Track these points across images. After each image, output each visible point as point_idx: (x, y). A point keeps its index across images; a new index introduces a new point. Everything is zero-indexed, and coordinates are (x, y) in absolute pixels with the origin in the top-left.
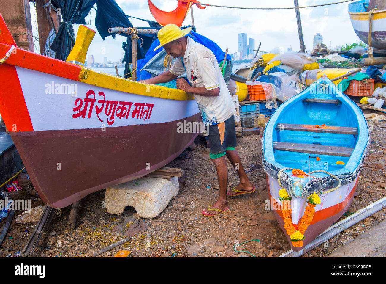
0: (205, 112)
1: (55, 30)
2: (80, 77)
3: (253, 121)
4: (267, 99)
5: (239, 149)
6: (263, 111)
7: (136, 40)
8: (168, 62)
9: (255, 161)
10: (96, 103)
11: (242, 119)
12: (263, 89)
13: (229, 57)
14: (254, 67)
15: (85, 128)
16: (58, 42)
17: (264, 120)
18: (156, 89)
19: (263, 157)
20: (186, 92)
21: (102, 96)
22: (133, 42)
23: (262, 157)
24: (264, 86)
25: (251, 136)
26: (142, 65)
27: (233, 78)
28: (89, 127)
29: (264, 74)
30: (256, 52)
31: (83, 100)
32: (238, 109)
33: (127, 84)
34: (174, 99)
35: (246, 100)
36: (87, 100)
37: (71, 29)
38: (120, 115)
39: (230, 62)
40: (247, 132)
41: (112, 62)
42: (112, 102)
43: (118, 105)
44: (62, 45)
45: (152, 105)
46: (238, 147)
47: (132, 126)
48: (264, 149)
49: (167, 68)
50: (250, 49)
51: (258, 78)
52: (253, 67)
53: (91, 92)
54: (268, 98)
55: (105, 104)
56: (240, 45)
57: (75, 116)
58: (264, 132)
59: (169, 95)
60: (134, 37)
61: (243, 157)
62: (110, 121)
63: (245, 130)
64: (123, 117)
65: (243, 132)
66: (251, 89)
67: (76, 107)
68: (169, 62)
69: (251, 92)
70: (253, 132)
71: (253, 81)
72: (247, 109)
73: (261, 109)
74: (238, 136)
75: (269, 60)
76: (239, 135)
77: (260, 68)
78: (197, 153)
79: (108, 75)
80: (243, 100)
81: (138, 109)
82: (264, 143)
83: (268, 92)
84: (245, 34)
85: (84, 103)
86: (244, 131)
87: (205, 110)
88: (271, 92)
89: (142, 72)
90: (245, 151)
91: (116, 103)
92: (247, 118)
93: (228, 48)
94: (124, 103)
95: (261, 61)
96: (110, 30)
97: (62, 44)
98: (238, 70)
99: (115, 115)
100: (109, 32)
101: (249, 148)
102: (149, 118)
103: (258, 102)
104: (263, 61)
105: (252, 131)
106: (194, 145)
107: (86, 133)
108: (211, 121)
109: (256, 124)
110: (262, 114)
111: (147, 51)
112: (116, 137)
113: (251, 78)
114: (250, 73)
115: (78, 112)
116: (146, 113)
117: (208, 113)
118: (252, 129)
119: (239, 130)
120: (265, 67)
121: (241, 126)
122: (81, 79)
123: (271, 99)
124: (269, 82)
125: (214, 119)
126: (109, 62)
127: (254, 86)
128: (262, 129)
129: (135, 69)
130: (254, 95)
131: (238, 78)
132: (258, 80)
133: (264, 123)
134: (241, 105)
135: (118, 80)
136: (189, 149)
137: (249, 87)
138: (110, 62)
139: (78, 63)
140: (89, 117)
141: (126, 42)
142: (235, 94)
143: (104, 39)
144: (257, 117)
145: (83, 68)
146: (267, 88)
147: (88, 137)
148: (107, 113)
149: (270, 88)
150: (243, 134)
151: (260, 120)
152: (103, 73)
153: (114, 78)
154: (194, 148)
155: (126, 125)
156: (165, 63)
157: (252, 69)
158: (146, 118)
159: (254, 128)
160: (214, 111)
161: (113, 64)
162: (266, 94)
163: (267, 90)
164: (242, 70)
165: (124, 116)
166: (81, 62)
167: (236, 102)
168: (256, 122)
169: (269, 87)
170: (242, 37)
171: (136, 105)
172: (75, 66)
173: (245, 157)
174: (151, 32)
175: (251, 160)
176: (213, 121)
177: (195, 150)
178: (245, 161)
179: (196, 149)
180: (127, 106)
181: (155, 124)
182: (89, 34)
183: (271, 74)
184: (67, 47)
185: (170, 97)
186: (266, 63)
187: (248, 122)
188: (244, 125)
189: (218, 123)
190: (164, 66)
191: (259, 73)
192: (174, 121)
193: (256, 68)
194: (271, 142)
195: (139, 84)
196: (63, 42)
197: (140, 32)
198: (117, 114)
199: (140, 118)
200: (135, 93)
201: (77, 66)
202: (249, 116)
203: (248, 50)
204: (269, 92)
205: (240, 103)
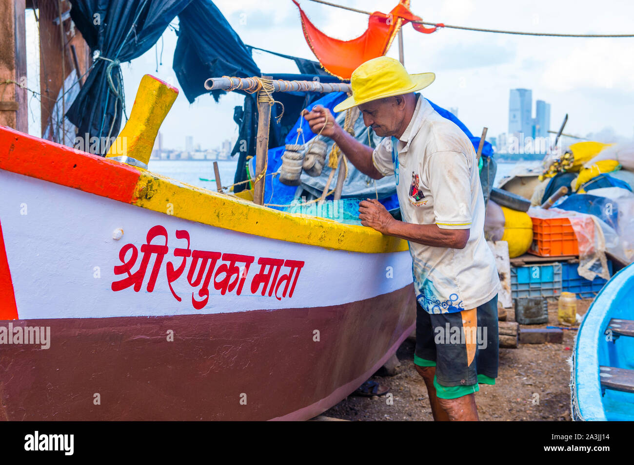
0: (430, 279)
1: (78, 74)
2: (136, 194)
3: (546, 307)
4: (581, 255)
5: (508, 379)
6: (572, 284)
7: (269, 105)
8: (340, 157)
9: (549, 412)
10: (169, 257)
11: (516, 303)
12: (573, 230)
13: (487, 148)
14: (551, 173)
15: (137, 315)
16: (86, 103)
17: (573, 307)
18: (312, 226)
19: (574, 408)
20: (383, 234)
21: (185, 240)
22: (262, 110)
23: (572, 406)
24: (575, 221)
25: (540, 345)
26: (276, 162)
27: (494, 198)
28: (147, 314)
29: (574, 190)
30: (553, 137)
31: (139, 249)
32: (508, 276)
33: (244, 213)
34: (352, 249)
35: (527, 253)
36: (148, 249)
37: (116, 75)
38: (223, 287)
39: (489, 161)
40: (530, 334)
41: (203, 149)
42: (206, 255)
43: (220, 262)
44: (93, 110)
45: (300, 264)
46: (506, 373)
47: (248, 313)
48: (577, 385)
49: (337, 171)
50: (538, 127)
51: (560, 202)
52: (547, 173)
53: (158, 231)
54: (584, 252)
55: (190, 260)
56: (515, 116)
57: (117, 286)
58: (575, 340)
59: (342, 241)
60: (264, 99)
61: (519, 400)
62: (199, 299)
63: (524, 330)
64: (230, 291)
65: (519, 334)
66: (541, 227)
67: (121, 264)
68: (343, 157)
69: (541, 235)
70: (546, 335)
71: (547, 207)
72: (530, 277)
73: (566, 279)
74: (506, 344)
75: (588, 158)
76: (509, 342)
77: (566, 176)
78: (402, 383)
79: (201, 192)
80: (522, 253)
81: (266, 272)
82: (575, 369)
83: (583, 237)
84: (525, 90)
85: (141, 255)
86: (523, 333)
87: (432, 274)
88: (593, 237)
89: (275, 180)
90: (523, 385)
91: (215, 256)
92: (531, 300)
93: (487, 129)
94: (233, 258)
95: (567, 159)
96: (210, 83)
97: (94, 107)
98: (509, 179)
99: (211, 287)
100: (207, 88)
101: (534, 376)
102: (290, 296)
103: (559, 261)
104: (572, 160)
105: (542, 334)
106: (394, 363)
107: (139, 326)
108: (446, 302)
109: (554, 314)
110: (568, 291)
111: (291, 129)
112: (211, 339)
113: (540, 199)
114: (539, 187)
115: (125, 276)
116: (285, 282)
117: (439, 284)
118: (542, 329)
119: (509, 328)
120: (576, 174)
121: (513, 317)
122: (137, 198)
123: (591, 255)
124: (588, 211)
125: (454, 297)
126: (197, 148)
127: (550, 220)
128: (568, 330)
129: (262, 174)
130: (548, 244)
131: (509, 199)
132: (560, 207)
133: (574, 314)
134: (515, 267)
135: (224, 203)
136: (383, 373)
137: (537, 224)
138: (199, 146)
139: (134, 161)
140: (150, 288)
141: (242, 107)
142: (501, 239)
143: (191, 100)
144: (556, 298)
145: (143, 174)
146: (581, 226)
147: (143, 337)
148: (193, 282)
149: (591, 227)
150: (519, 339)
151: (564, 306)
152: (190, 186)
153: (215, 198)
154: (395, 370)
155: (235, 311)
156: (332, 159)
157: (545, 178)
158: (284, 295)
159: (549, 325)
160: (454, 279)
161: (205, 153)
162: (579, 240)
163: (582, 232)
164: (520, 180)
165: (231, 288)
166: (141, 160)
167: (502, 259)
168: (553, 311)
169: (589, 223)
170: (518, 99)
171: (263, 262)
172: (127, 169)
173: (524, 399)
174: (303, 86)
175: (540, 408)
176: (449, 303)
177: (397, 374)
178: (525, 411)
179: (400, 373)
180: (241, 266)
181: (306, 310)
182: (164, 96)
183: (592, 192)
184: (105, 115)
185: (343, 246)
186: (581, 165)
187: (534, 310)
188: (522, 316)
189: (463, 310)
190: (330, 165)
191: (563, 189)
192: (350, 304)
193: (556, 177)
194: (594, 369)
195: (272, 214)
196: (95, 104)
197: (278, 88)
198: (216, 283)
199: (270, 295)
200: (261, 234)
201: (130, 169)
202: (534, 295)
203: (534, 128)
204: (588, 237)
205: (513, 261)
